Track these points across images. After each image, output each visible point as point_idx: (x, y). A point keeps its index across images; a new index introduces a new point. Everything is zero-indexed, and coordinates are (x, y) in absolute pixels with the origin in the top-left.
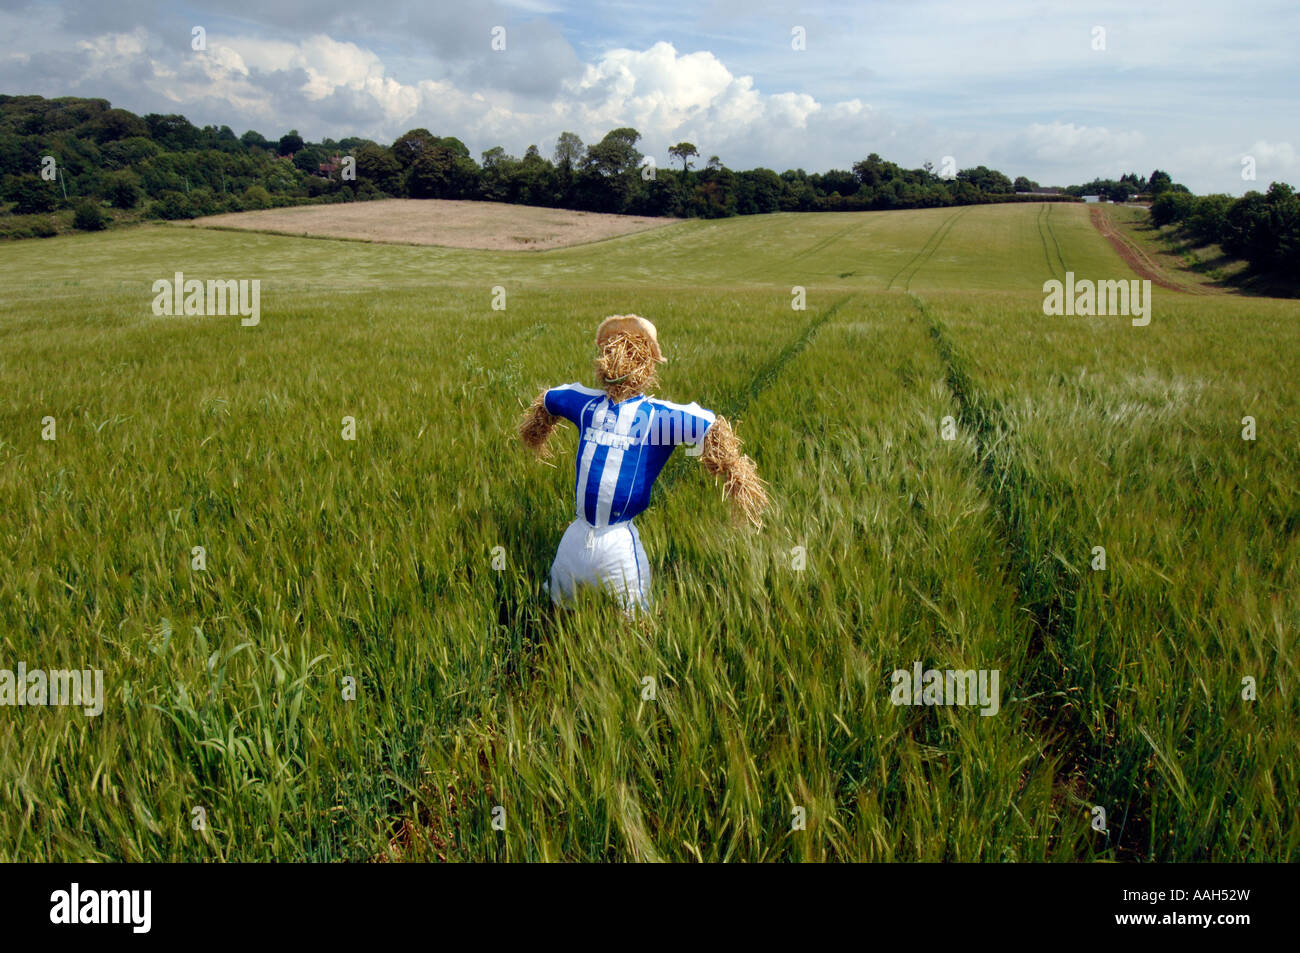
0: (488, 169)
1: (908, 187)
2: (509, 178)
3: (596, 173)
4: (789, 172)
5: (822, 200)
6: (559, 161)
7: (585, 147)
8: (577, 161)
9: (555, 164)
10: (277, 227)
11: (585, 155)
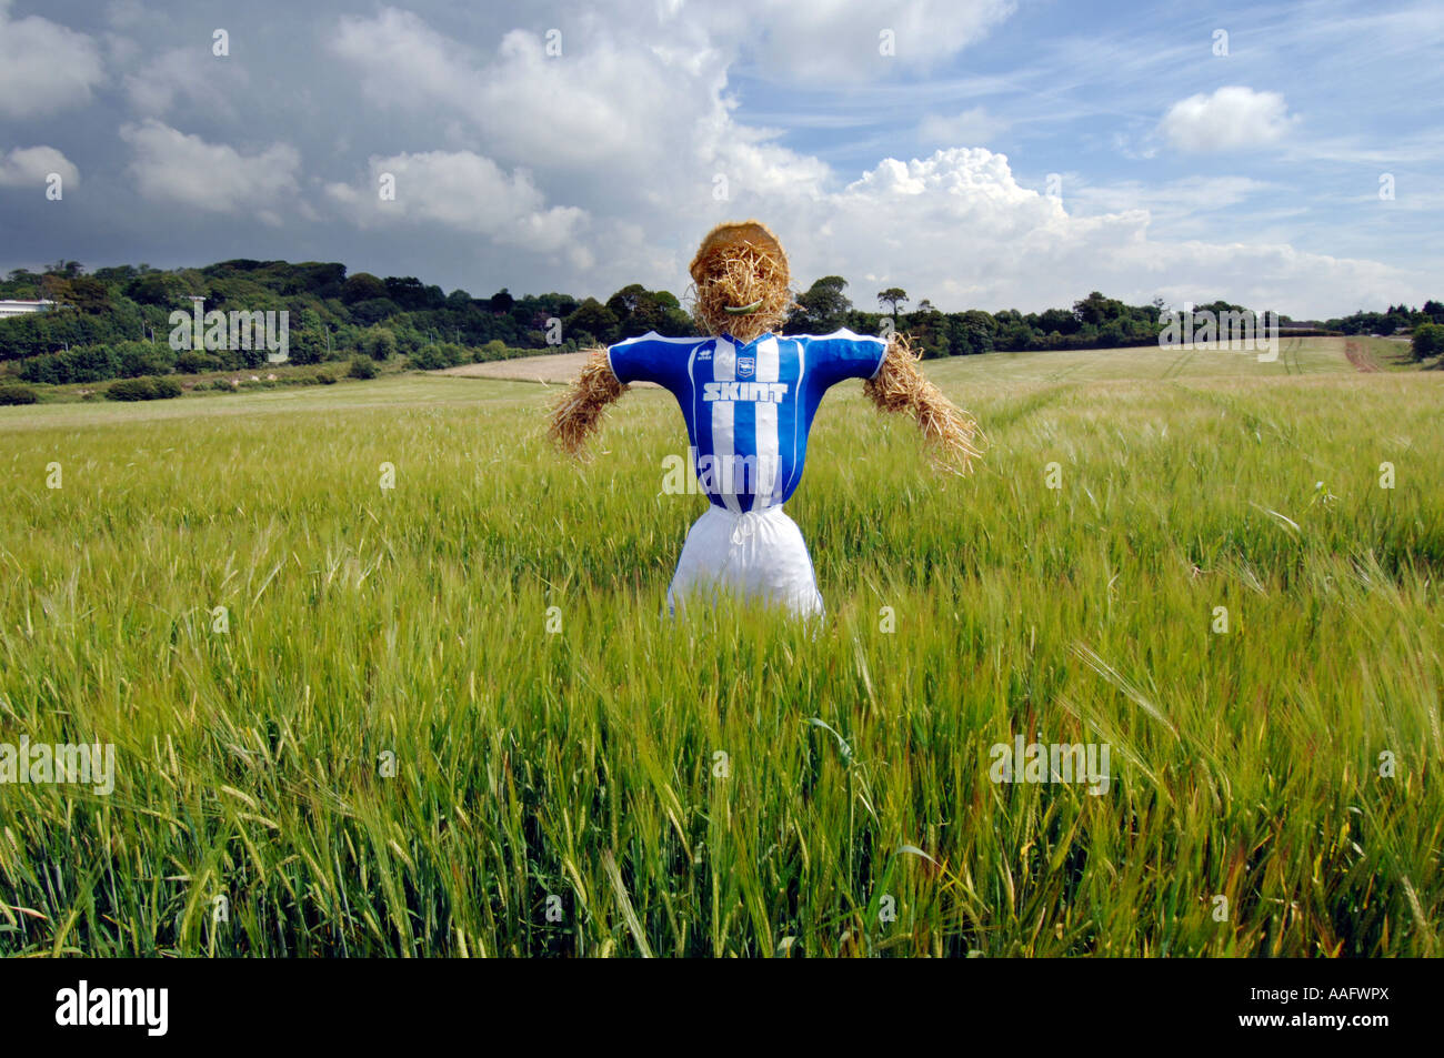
1: (1136, 324)
4: (1002, 313)
5: (1041, 339)
10: (522, 375)
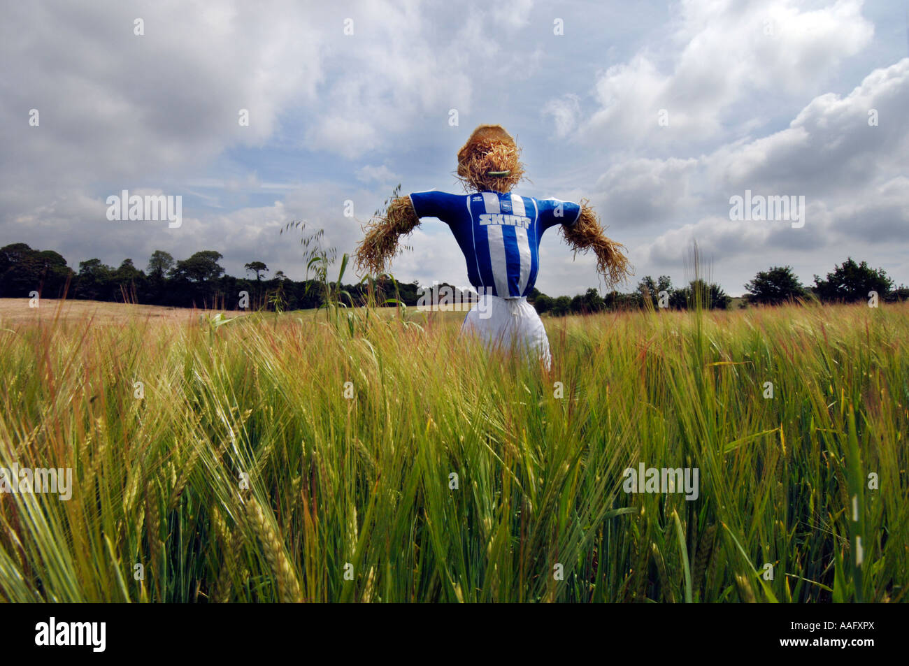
0: (84, 275)
2: (104, 282)
3: (184, 280)
6: (151, 270)
7: (175, 261)
8: (168, 271)
9: (147, 273)
11: (175, 267)
